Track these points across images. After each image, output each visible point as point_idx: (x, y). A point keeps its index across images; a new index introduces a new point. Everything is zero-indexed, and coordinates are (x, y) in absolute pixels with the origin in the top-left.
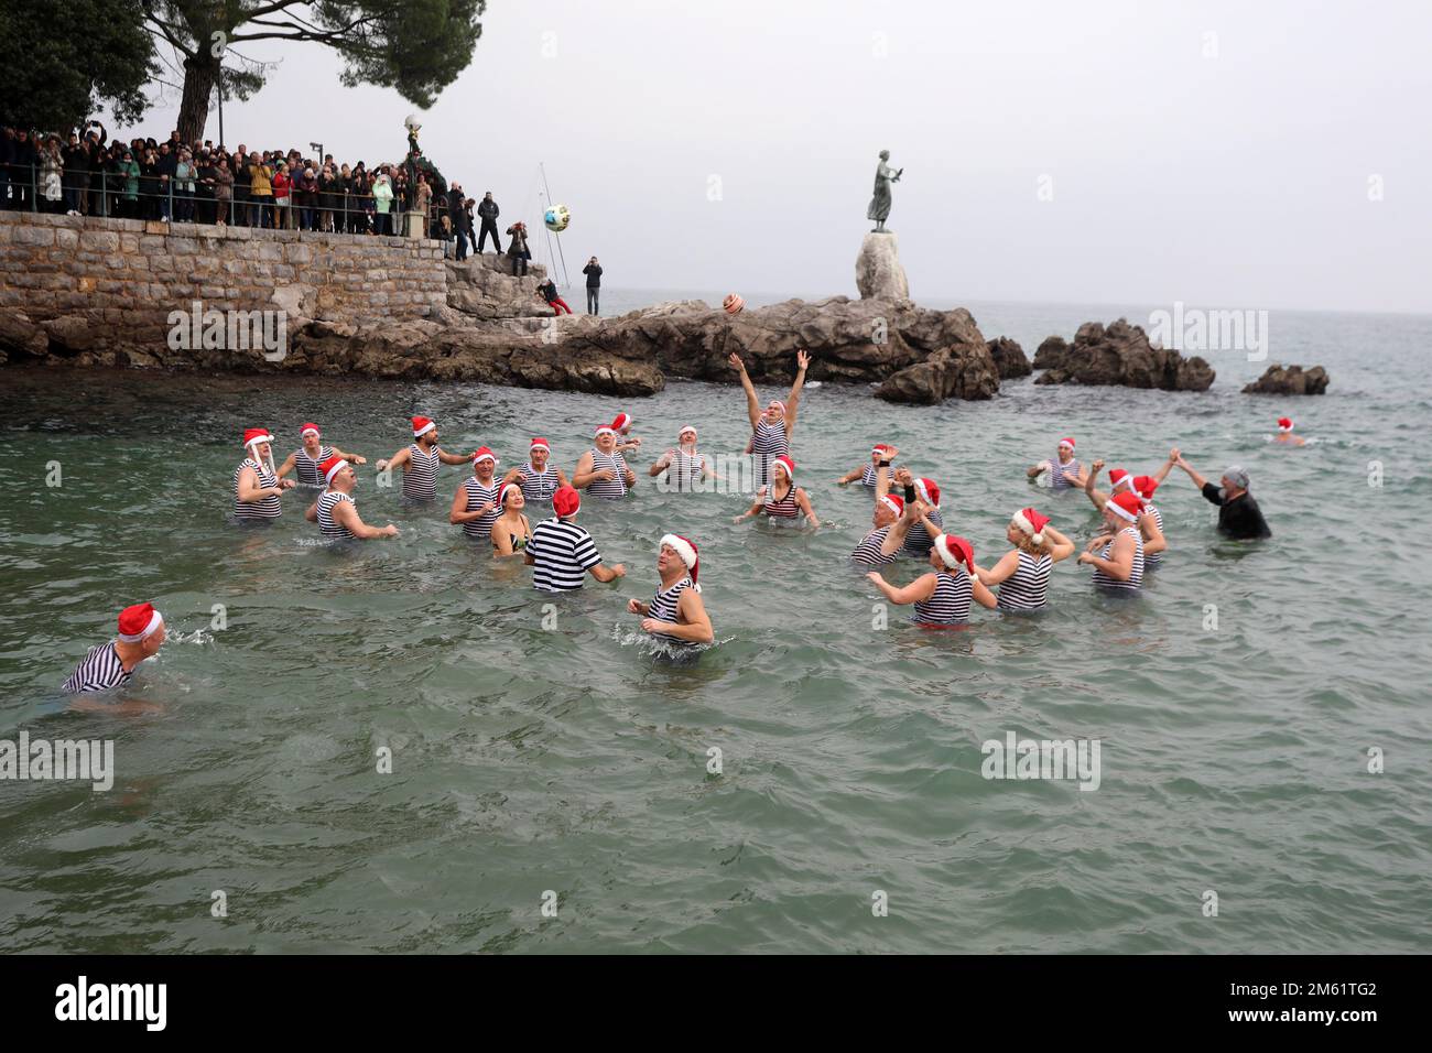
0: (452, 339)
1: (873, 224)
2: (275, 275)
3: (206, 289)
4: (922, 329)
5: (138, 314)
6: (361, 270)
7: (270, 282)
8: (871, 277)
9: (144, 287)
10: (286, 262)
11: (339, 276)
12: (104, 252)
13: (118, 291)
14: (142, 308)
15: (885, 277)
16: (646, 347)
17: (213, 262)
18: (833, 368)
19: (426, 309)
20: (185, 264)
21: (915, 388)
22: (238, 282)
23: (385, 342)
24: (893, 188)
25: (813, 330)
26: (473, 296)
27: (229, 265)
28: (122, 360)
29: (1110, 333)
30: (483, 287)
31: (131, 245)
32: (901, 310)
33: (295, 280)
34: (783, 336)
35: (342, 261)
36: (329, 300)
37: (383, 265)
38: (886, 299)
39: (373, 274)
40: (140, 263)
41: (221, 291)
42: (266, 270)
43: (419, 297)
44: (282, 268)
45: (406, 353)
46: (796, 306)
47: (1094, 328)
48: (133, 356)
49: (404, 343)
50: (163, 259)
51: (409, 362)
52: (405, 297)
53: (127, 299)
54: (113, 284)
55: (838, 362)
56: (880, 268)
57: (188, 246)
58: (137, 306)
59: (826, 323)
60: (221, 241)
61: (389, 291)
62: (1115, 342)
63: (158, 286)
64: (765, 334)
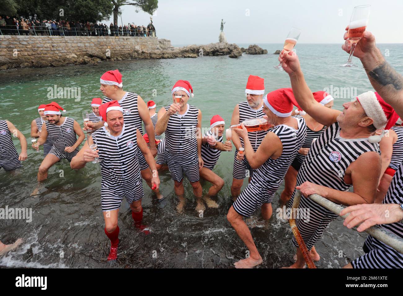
0: (164, 52)
1: (221, 31)
2: (135, 44)
3: (125, 47)
4: (230, 47)
5: (117, 52)
6: (147, 42)
7: (134, 45)
8: (221, 39)
9: (117, 47)
10: (136, 42)
11: (144, 44)
12: (110, 42)
13: (113, 48)
14: (117, 51)
15: (223, 39)
16: (192, 52)
17: (126, 43)
18: (218, 53)
19: (157, 48)
20: (122, 43)
21: (235, 55)
22: (130, 45)
23: (155, 53)
24: (224, 25)
25: (216, 48)
26: (162, 46)
27: (128, 43)
28: (117, 58)
29: (253, 46)
30: (163, 44)
31: (114, 41)
32: (226, 44)
33: (138, 45)
34: (211, 49)
35: (144, 41)
36: (143, 48)
37: (150, 41)
38: (224, 42)
39: (148, 43)
40: (116, 43)
41: (128, 47)
42: (134, 43)
43: (155, 46)
44: (136, 43)
45: (159, 55)
46: (212, 44)
47: (251, 46)
48: (119, 58)
49: (158, 53)
50: (119, 43)
51: (160, 56)
52: (153, 46)
53: (115, 49)
54: (113, 47)
55: (219, 52)
56: (222, 38)
57: (122, 40)
58: (116, 50)
59: (217, 46)
60: (127, 39)
61: (151, 46)
62: (255, 48)
63: (119, 47)
64: (209, 48)
